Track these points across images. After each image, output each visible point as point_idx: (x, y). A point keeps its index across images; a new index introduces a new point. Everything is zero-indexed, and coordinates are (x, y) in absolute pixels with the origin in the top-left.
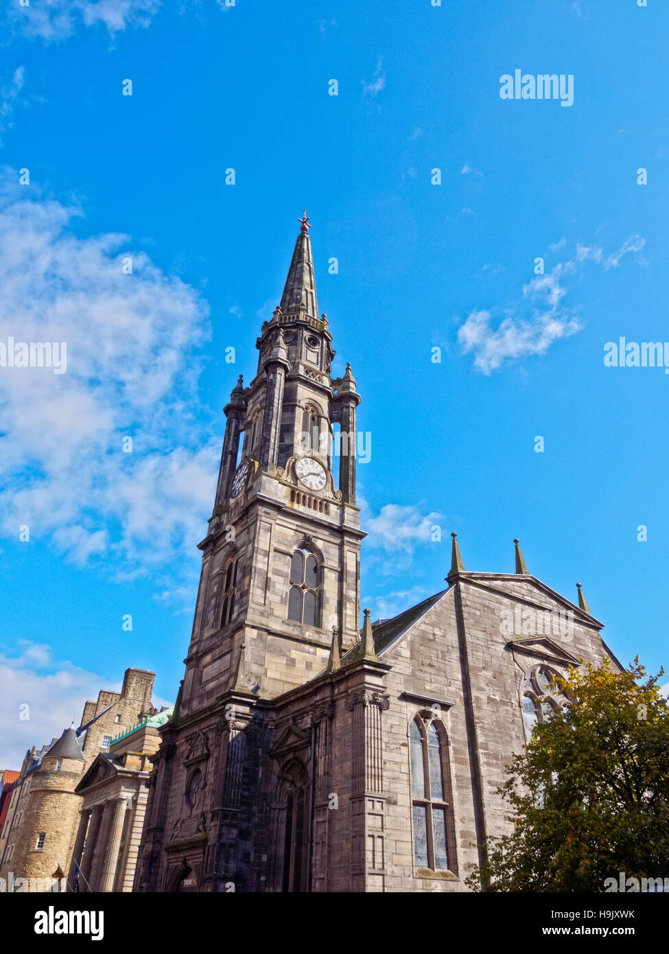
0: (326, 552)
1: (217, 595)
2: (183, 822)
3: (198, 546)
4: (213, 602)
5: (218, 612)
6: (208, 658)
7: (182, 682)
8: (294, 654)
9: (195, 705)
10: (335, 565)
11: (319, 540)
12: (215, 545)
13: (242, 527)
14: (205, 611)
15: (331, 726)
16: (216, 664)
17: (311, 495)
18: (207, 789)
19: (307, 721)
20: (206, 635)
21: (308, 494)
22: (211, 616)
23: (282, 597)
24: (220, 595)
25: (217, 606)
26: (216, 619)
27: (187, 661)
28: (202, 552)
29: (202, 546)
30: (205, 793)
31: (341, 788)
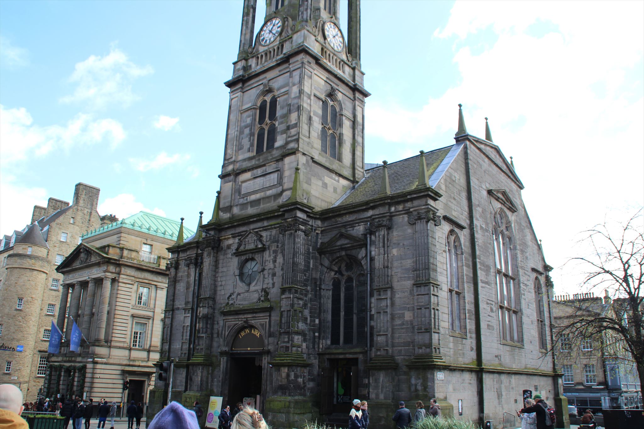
0: (344, 103)
1: (251, 126)
2: (239, 294)
3: (225, 83)
4: (247, 131)
5: (253, 140)
6: (248, 175)
7: (219, 193)
8: (327, 180)
9: (236, 210)
10: (350, 116)
11: (340, 93)
12: (243, 84)
13: (280, 71)
14: (239, 139)
15: (388, 234)
16: (260, 181)
17: (334, 54)
18: (266, 272)
19: (360, 230)
20: (241, 157)
21: (332, 53)
22: (246, 143)
23: (318, 133)
24: (254, 126)
25: (252, 134)
26: (252, 145)
27: (222, 177)
28: (228, 90)
29: (229, 84)
30: (264, 275)
31: (401, 277)
